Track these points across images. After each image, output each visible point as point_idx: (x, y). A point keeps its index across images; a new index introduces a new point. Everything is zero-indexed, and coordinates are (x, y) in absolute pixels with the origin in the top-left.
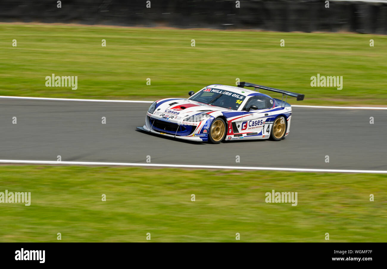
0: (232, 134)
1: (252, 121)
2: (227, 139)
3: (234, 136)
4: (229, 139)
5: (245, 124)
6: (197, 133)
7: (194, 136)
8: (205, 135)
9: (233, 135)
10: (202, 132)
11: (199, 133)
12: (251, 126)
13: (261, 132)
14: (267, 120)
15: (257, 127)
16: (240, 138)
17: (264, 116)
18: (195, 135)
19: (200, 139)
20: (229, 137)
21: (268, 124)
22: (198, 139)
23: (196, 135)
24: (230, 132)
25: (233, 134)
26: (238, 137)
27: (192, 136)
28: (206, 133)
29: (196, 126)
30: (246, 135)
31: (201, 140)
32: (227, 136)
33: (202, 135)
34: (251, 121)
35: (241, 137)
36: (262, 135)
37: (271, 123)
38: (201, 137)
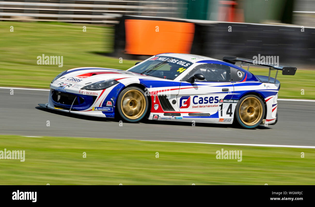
0: (159, 111)
1: (199, 96)
2: (151, 117)
3: (165, 115)
4: (155, 119)
5: (186, 100)
6: (98, 106)
7: (95, 110)
8: (110, 109)
9: (164, 113)
10: (104, 105)
11: (101, 106)
12: (197, 103)
13: (218, 113)
14: (227, 98)
15: (209, 106)
16: (175, 118)
17: (222, 91)
18: (95, 108)
19: (102, 114)
20: (154, 115)
21: (230, 104)
22: (100, 114)
23: (97, 108)
24: (156, 108)
25: (162, 112)
26: (171, 117)
27: (91, 110)
28: (111, 105)
29: (96, 97)
30: (187, 115)
31: (104, 116)
32: (152, 114)
33: (105, 109)
34: (197, 97)
35: (179, 117)
36: (218, 117)
37: (233, 102)
38: (104, 112)
